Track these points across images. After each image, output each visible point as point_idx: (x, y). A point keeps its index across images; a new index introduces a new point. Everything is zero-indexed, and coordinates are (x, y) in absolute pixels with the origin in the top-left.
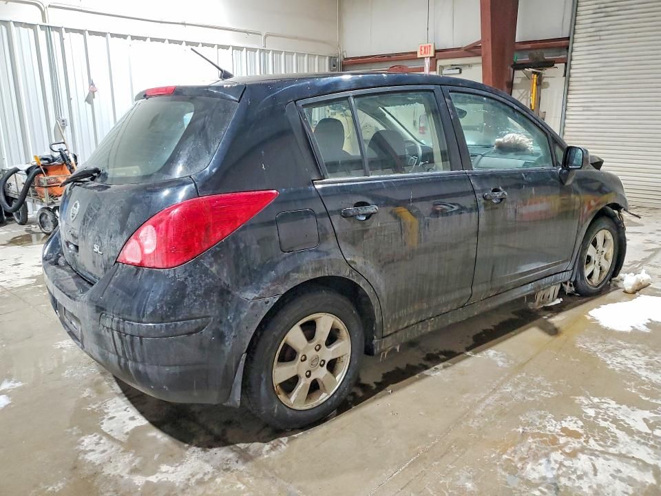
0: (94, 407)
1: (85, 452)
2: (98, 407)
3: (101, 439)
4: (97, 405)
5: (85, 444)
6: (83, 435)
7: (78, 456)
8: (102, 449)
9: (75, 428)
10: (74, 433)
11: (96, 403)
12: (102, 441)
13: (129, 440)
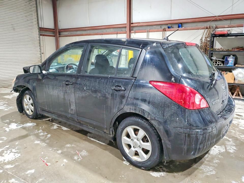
0: (220, 156)
1: (235, 150)
2: (219, 155)
3: (228, 149)
4: (219, 156)
5: (233, 151)
6: (231, 153)
7: (237, 150)
8: (231, 148)
9: (231, 155)
10: (233, 155)
11: (218, 157)
12: (229, 149)
13: (223, 145)
